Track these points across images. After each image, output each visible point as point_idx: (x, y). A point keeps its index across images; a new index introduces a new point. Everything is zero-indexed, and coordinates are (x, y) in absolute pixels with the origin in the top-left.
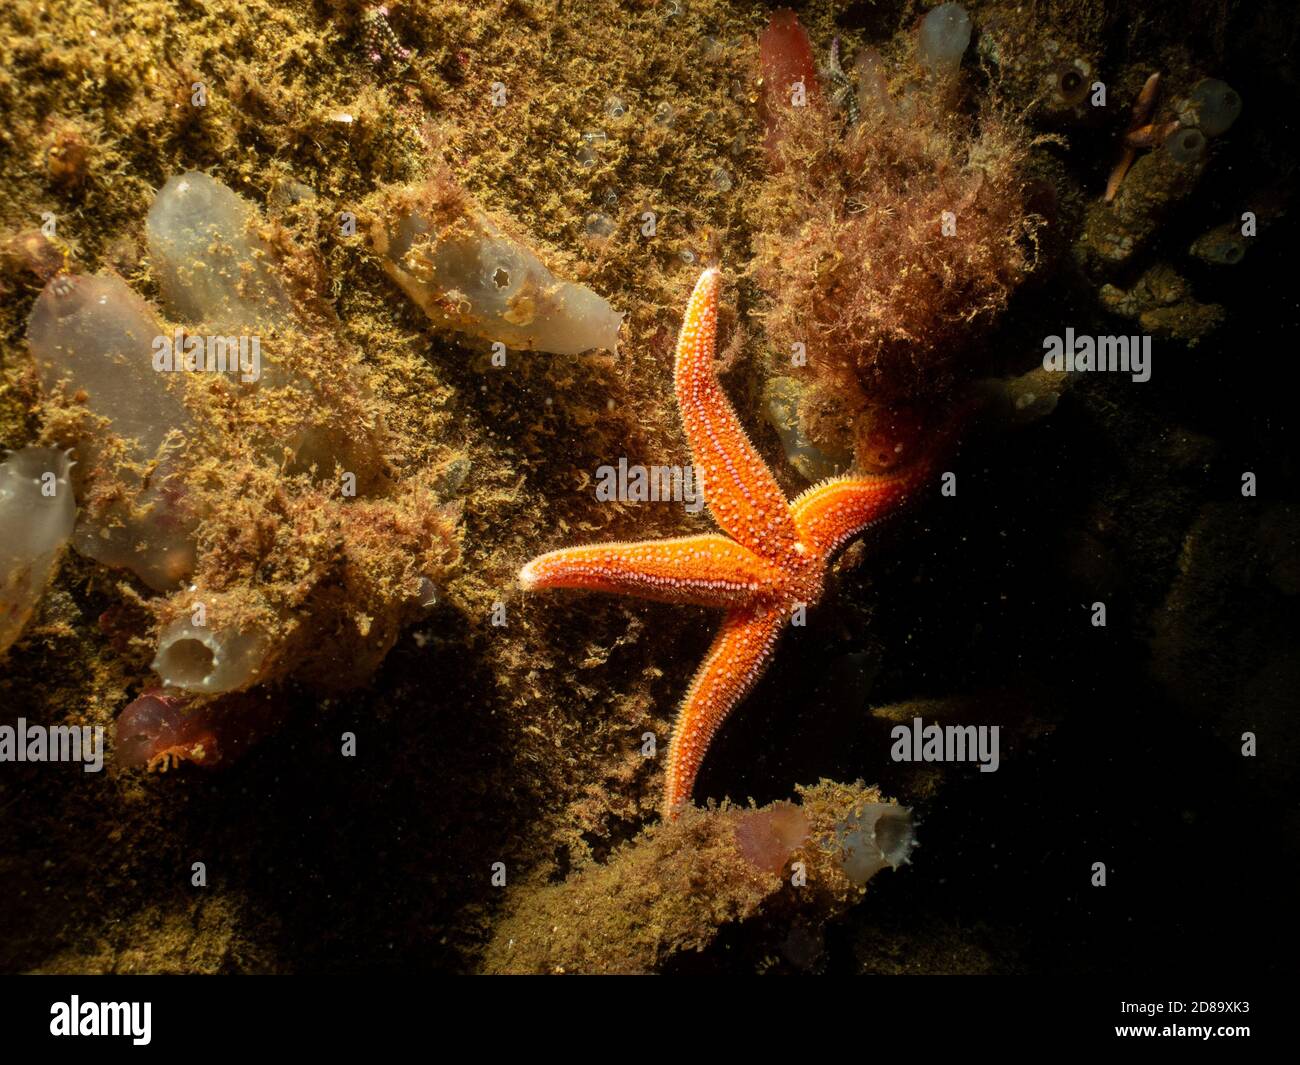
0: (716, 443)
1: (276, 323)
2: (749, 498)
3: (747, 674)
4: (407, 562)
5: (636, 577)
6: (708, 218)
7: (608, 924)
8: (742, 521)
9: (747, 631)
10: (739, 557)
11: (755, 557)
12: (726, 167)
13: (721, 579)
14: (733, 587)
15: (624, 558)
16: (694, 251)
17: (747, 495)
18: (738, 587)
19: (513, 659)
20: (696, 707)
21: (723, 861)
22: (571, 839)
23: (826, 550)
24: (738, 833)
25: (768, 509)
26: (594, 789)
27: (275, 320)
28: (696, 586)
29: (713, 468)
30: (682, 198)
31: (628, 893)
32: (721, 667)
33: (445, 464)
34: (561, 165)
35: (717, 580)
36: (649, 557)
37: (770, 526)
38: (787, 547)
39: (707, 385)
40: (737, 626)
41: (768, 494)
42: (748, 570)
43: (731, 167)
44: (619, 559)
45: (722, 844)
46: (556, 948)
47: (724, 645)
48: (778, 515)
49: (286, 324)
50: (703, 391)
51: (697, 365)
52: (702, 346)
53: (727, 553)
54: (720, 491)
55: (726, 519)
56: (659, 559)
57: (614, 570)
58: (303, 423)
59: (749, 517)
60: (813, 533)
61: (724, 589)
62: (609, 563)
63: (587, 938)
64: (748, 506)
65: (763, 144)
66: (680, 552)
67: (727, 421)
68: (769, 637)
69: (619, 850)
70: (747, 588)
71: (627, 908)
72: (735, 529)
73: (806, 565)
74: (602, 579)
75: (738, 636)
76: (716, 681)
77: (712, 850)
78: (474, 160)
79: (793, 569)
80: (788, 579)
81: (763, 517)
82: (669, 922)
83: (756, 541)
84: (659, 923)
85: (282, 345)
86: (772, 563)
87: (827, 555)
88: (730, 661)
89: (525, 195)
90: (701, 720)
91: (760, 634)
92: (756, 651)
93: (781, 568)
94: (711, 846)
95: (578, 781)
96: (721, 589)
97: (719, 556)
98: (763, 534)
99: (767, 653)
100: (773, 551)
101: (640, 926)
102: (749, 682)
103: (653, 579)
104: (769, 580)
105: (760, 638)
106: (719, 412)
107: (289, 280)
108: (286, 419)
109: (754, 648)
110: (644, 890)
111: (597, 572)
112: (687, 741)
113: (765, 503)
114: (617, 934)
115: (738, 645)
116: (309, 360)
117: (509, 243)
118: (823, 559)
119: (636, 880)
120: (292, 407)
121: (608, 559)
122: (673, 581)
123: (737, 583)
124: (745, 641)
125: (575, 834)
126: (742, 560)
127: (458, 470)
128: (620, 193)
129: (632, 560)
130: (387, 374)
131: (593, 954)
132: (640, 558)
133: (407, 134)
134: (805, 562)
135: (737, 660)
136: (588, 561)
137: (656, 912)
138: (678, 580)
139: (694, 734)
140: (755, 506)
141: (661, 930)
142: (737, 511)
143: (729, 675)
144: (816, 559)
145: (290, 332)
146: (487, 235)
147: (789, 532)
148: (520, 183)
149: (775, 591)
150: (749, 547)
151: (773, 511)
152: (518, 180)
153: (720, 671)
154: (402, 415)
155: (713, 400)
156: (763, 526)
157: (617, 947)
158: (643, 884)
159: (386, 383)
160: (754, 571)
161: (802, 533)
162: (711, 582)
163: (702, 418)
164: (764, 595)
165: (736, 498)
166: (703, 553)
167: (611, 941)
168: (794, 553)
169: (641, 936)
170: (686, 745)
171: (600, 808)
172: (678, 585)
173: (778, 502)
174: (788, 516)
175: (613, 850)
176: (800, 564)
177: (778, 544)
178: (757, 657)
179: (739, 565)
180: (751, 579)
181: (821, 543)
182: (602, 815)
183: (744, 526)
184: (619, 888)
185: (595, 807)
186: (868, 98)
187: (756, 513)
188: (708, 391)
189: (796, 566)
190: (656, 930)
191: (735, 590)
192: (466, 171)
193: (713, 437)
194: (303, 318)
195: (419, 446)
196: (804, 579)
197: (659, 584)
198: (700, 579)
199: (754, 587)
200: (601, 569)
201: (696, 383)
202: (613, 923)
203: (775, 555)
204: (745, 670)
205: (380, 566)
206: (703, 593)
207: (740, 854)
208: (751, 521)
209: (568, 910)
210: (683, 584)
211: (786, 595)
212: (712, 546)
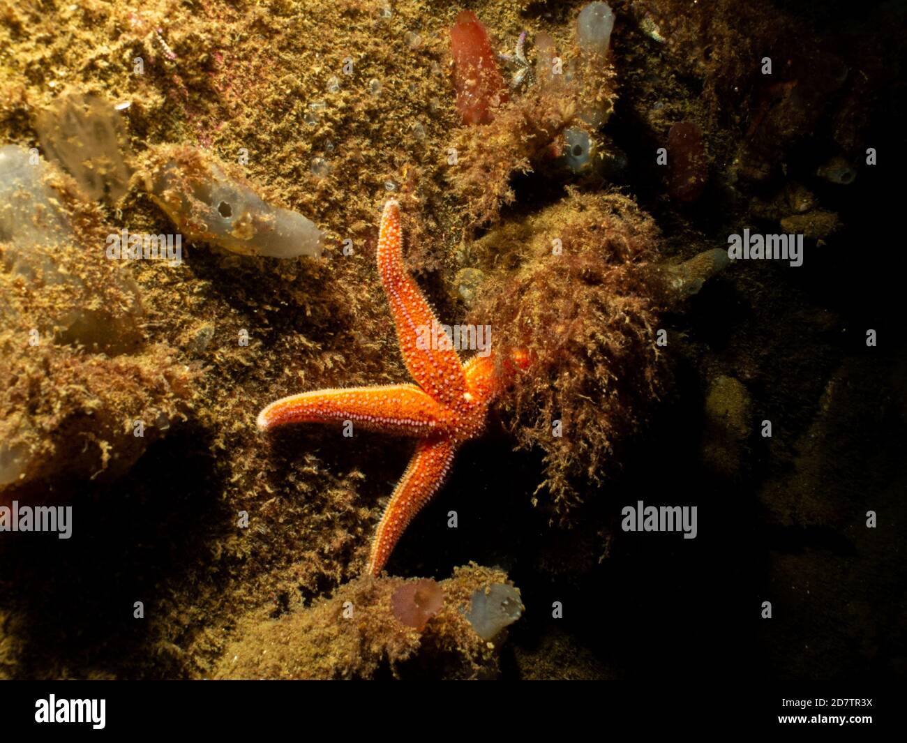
0: (410, 320)
1: (59, 241)
2: (432, 361)
3: (435, 484)
4: (146, 401)
5: (341, 415)
6: (408, 158)
7: (300, 652)
8: (427, 376)
9: (432, 454)
10: (422, 403)
11: (435, 403)
12: (424, 123)
13: (408, 418)
14: (417, 423)
15: (332, 401)
16: (396, 183)
17: (431, 359)
18: (421, 424)
19: (246, 463)
20: (398, 505)
21: (380, 616)
22: (291, 589)
23: (487, 398)
24: (393, 597)
25: (445, 369)
26: (312, 554)
27: (60, 239)
28: (386, 423)
29: (408, 338)
30: (388, 145)
31: (315, 632)
32: (417, 479)
33: (196, 331)
34: (293, 125)
35: (405, 419)
36: (352, 401)
37: (446, 381)
38: (458, 396)
39: (399, 281)
40: (425, 450)
41: (446, 359)
42: (429, 412)
43: (428, 121)
44: (329, 403)
45: (380, 604)
46: (262, 665)
47: (418, 464)
48: (452, 374)
49: (67, 242)
50: (397, 285)
51: (389, 267)
52: (390, 255)
53: (413, 400)
54: (413, 354)
55: (416, 374)
56: (359, 402)
57: (325, 410)
58: (74, 307)
59: (432, 374)
60: (479, 386)
61: (410, 425)
62: (320, 406)
63: (285, 661)
64: (432, 367)
65: (456, 104)
66: (376, 398)
67: (418, 304)
68: (448, 457)
69: (318, 600)
70: (428, 424)
71: (314, 642)
72: (422, 382)
73: (472, 409)
74: (315, 417)
75: (427, 458)
76: (413, 489)
77: (373, 608)
78: (225, 124)
79: (462, 412)
80: (458, 419)
81: (441, 375)
82: (342, 655)
83: (436, 391)
84: (335, 655)
85: (62, 256)
86: (447, 407)
87: (488, 402)
88: (422, 475)
89: (263, 147)
90: (401, 514)
91: (441, 455)
92: (440, 467)
93: (453, 411)
94: (374, 604)
95: (298, 549)
96: (408, 425)
97: (406, 402)
98: (441, 387)
99: (448, 468)
100: (448, 399)
101: (321, 656)
102: (437, 488)
103: (355, 416)
104: (444, 420)
105: (441, 459)
106: (411, 298)
107: (71, 214)
108: (61, 306)
109: (438, 465)
110: (327, 630)
111: (312, 413)
112: (390, 527)
113: (443, 365)
114: (305, 660)
115: (427, 464)
116: (81, 266)
117: (231, 185)
118: (485, 404)
119: (323, 623)
120: (67, 297)
121: (320, 403)
122: (370, 418)
123: (420, 421)
124: (432, 461)
125: (294, 585)
126: (424, 405)
127: (203, 335)
128: (336, 145)
129: (339, 403)
130: (156, 270)
131: (287, 672)
132: (345, 401)
133: (176, 110)
134: (470, 407)
135: (427, 474)
136: (306, 405)
137: (334, 646)
138: (373, 417)
139: (396, 522)
140: (436, 367)
141: (335, 661)
142: (424, 369)
143: (422, 485)
144: (480, 405)
145: (69, 248)
146: (215, 180)
147: (461, 386)
148: (260, 139)
149: (449, 427)
150: (431, 395)
151: (449, 371)
152: (258, 136)
153: (416, 483)
154: (167, 298)
155: (405, 290)
156: (441, 381)
157: (305, 669)
158: (327, 626)
159: (156, 276)
160: (432, 413)
161: (471, 386)
162: (400, 420)
163: (399, 303)
164: (441, 430)
165: (423, 360)
166: (394, 400)
167: (301, 664)
168: (463, 401)
169: (322, 663)
170: (389, 529)
171: (314, 569)
172: (373, 421)
173: (453, 364)
174: (460, 374)
175: (314, 600)
176: (468, 408)
177: (452, 394)
178: (441, 471)
179: (422, 408)
180: (431, 418)
181: (484, 393)
182: (313, 574)
183: (428, 380)
184: (310, 627)
185: (309, 568)
186: (542, 69)
187: (437, 372)
188: (400, 284)
189: (464, 410)
190: (332, 660)
191: (418, 426)
192: (219, 133)
193: (408, 316)
194: (80, 238)
195: (178, 318)
196: (470, 419)
197: (359, 420)
198: (391, 418)
199: (433, 424)
200: (314, 410)
201: (390, 280)
202: (304, 651)
203: (450, 402)
204: (433, 481)
205: (124, 404)
206: (393, 427)
207: (392, 612)
208: (433, 377)
209: (275, 639)
210: (377, 420)
211: (457, 430)
212: (403, 395)
